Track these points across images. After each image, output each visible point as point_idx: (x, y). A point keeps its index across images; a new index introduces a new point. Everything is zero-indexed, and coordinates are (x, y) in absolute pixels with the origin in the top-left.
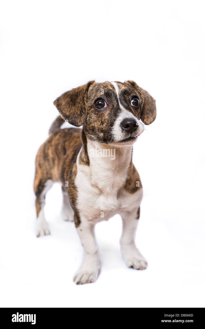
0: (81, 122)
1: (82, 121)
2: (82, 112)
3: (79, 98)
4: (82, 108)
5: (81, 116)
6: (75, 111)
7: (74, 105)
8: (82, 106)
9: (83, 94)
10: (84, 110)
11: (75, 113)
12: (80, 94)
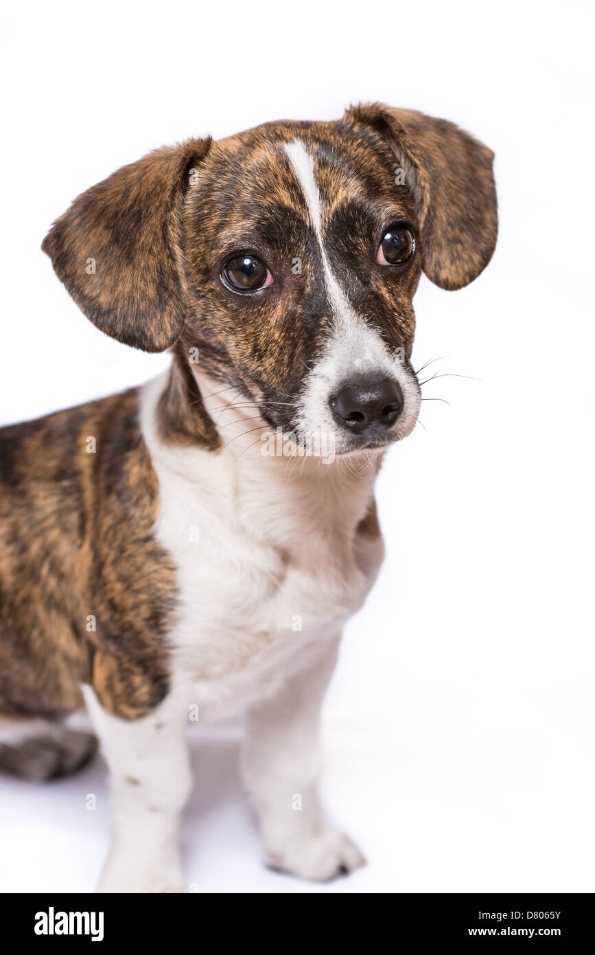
0: (162, 334)
1: (169, 328)
2: (166, 289)
3: (146, 228)
4: (161, 273)
5: (163, 310)
6: (134, 287)
7: (130, 259)
8: (161, 263)
9: (162, 209)
10: (172, 281)
11: (138, 296)
12: (152, 209)
